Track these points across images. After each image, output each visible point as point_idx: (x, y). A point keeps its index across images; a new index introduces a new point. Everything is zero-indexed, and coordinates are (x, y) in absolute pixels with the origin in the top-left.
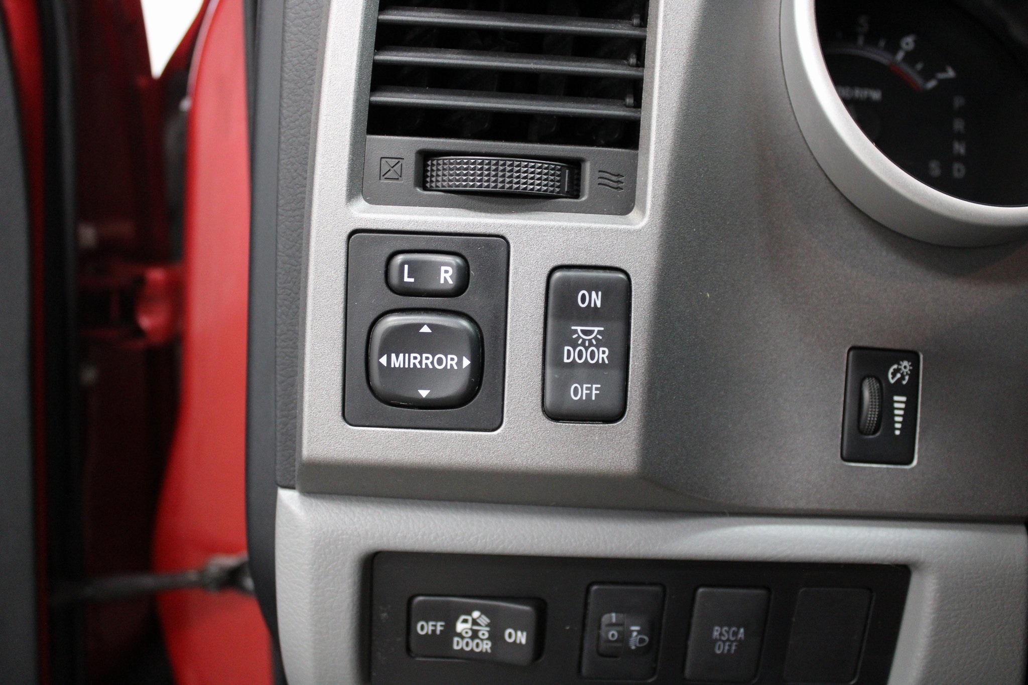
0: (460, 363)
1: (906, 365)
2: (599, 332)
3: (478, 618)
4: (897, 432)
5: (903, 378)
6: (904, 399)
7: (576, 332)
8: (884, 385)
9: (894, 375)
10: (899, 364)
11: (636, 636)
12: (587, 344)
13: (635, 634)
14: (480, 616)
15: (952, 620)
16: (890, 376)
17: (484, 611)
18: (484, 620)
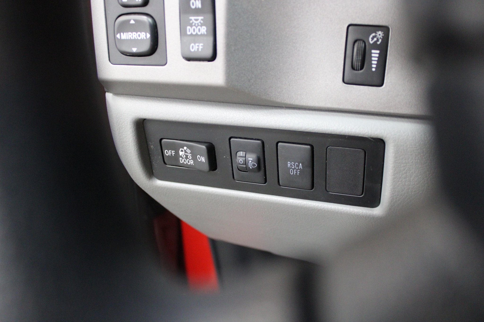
0: (146, 36)
1: (380, 34)
2: (202, 20)
3: (186, 150)
4: (374, 70)
5: (378, 40)
6: (378, 52)
7: (191, 20)
8: (367, 44)
9: (373, 39)
10: (376, 33)
11: (251, 163)
12: (197, 25)
13: (250, 162)
14: (187, 149)
15: (402, 168)
16: (370, 39)
17: (188, 147)
18: (189, 151)
